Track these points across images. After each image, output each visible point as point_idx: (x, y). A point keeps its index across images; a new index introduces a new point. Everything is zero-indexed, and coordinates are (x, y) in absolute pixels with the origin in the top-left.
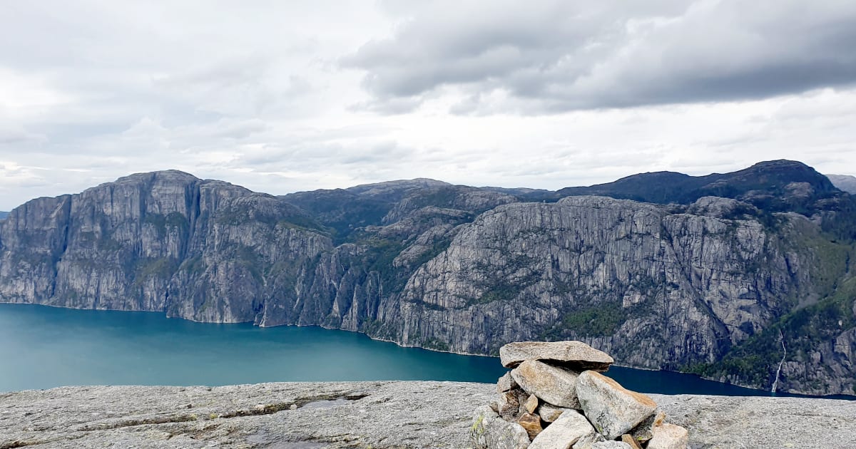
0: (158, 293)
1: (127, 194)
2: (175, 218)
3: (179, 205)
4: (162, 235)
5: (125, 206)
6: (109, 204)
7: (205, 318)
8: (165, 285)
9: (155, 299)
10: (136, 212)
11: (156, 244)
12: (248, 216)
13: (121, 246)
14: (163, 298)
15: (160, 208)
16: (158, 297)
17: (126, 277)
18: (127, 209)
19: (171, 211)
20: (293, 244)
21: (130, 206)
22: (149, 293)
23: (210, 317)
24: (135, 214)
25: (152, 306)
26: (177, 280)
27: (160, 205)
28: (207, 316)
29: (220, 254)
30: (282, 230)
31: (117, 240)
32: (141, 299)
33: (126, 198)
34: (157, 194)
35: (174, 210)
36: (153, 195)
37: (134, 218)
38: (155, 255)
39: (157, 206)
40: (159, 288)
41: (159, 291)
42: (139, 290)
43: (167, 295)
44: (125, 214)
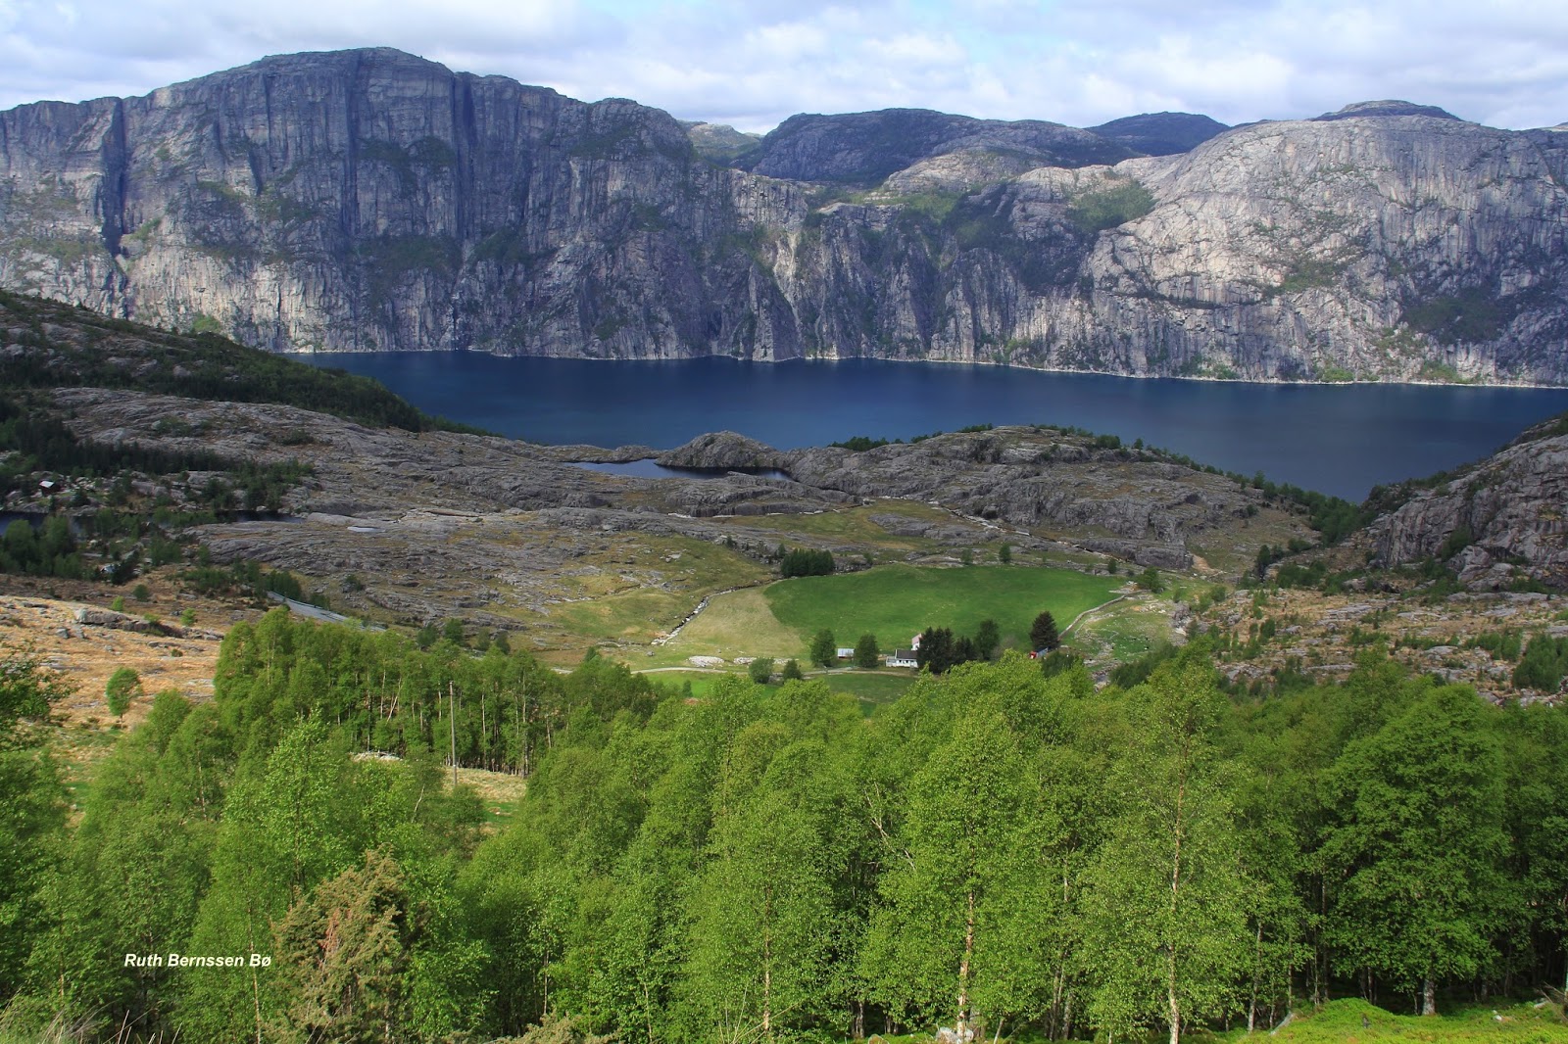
0: (434, 311)
1: (314, 95)
2: (431, 151)
3: (437, 122)
4: (408, 187)
5: (310, 123)
6: (262, 118)
7: (617, 351)
8: (448, 295)
9: (430, 325)
10: (339, 137)
11: (400, 207)
12: (641, 142)
13: (315, 212)
14: (447, 320)
15: (390, 129)
16: (436, 321)
17: (344, 278)
18: (317, 130)
19: (419, 135)
20: (743, 201)
21: (323, 122)
22: (414, 313)
23: (630, 349)
24: (336, 143)
25: (425, 339)
26: (474, 282)
27: (389, 120)
28: (622, 348)
29: (597, 220)
30: (710, 173)
31: (300, 199)
32: (394, 324)
33: (313, 104)
34: (382, 97)
35: (427, 134)
36: (372, 98)
37: (335, 150)
38: (398, 233)
39: (382, 124)
40: (435, 302)
41: (436, 307)
42: (388, 306)
43: (455, 316)
44: (312, 140)
